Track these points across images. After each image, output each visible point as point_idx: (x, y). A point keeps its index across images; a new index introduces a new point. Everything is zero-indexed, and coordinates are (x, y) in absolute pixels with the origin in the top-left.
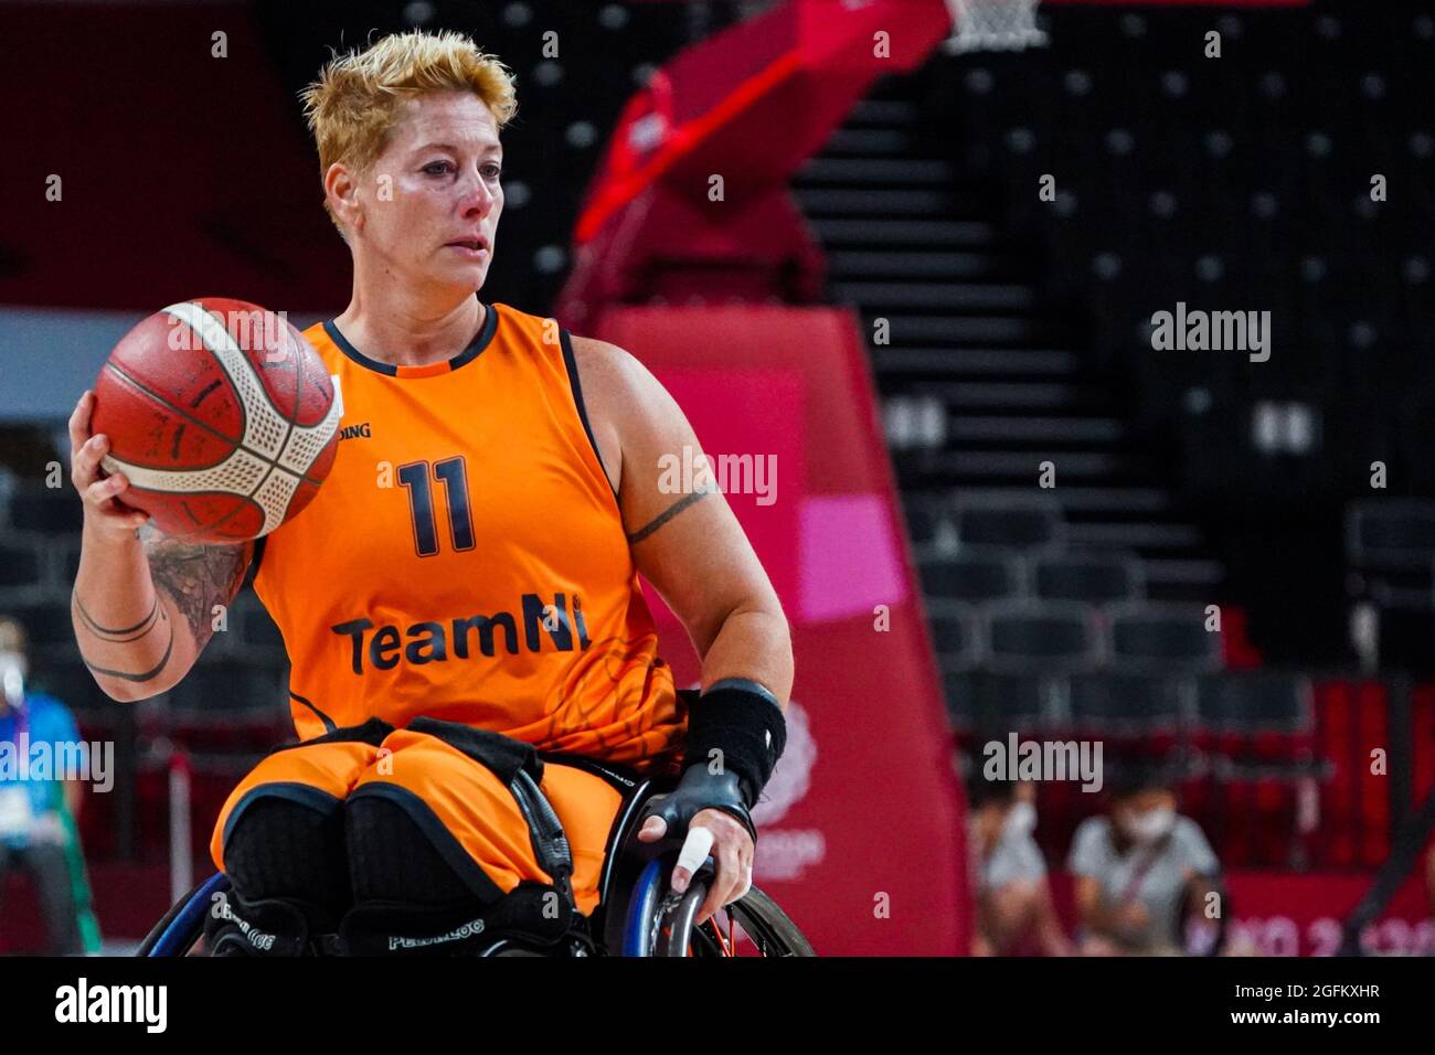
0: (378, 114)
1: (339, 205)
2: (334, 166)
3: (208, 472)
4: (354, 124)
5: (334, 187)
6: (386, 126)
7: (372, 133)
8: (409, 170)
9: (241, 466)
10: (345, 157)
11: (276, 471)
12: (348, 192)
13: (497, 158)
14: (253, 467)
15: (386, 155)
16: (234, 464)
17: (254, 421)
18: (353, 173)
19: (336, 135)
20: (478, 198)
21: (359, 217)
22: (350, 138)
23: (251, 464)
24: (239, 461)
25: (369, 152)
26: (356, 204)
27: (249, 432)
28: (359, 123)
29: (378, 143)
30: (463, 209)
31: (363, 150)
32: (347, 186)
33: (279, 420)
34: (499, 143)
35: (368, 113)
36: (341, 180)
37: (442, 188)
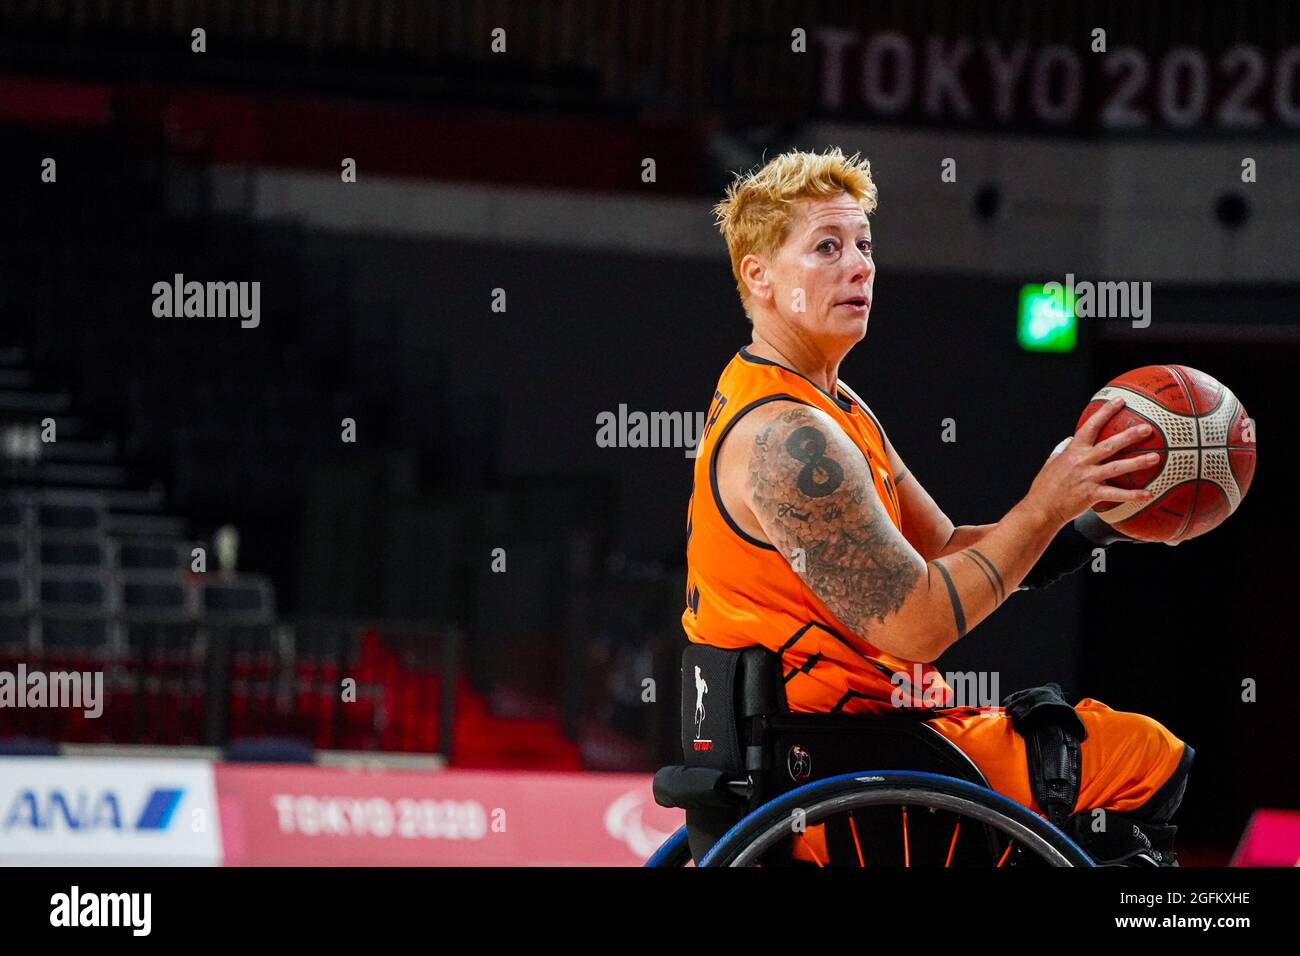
0: (778, 214)
1: (753, 286)
2: (746, 258)
3: (1160, 478)
4: (760, 224)
5: (748, 273)
6: (785, 223)
7: (775, 229)
8: (807, 251)
9: (1178, 461)
10: (755, 249)
11: (1204, 452)
12: (758, 275)
13: (868, 236)
14: (1186, 457)
15: (787, 243)
16: (1172, 463)
17: (1167, 429)
18: (762, 260)
19: (746, 235)
20: (860, 267)
21: (769, 291)
22: (758, 235)
23: (1183, 456)
24: (1175, 458)
25: (774, 243)
26: (766, 283)
27: (1168, 438)
28: (764, 223)
29: (782, 235)
30: (850, 276)
31: (770, 241)
32: (758, 271)
33: (1185, 419)
34: (868, 223)
35: (771, 214)
36: (752, 267)
37: (832, 263)
